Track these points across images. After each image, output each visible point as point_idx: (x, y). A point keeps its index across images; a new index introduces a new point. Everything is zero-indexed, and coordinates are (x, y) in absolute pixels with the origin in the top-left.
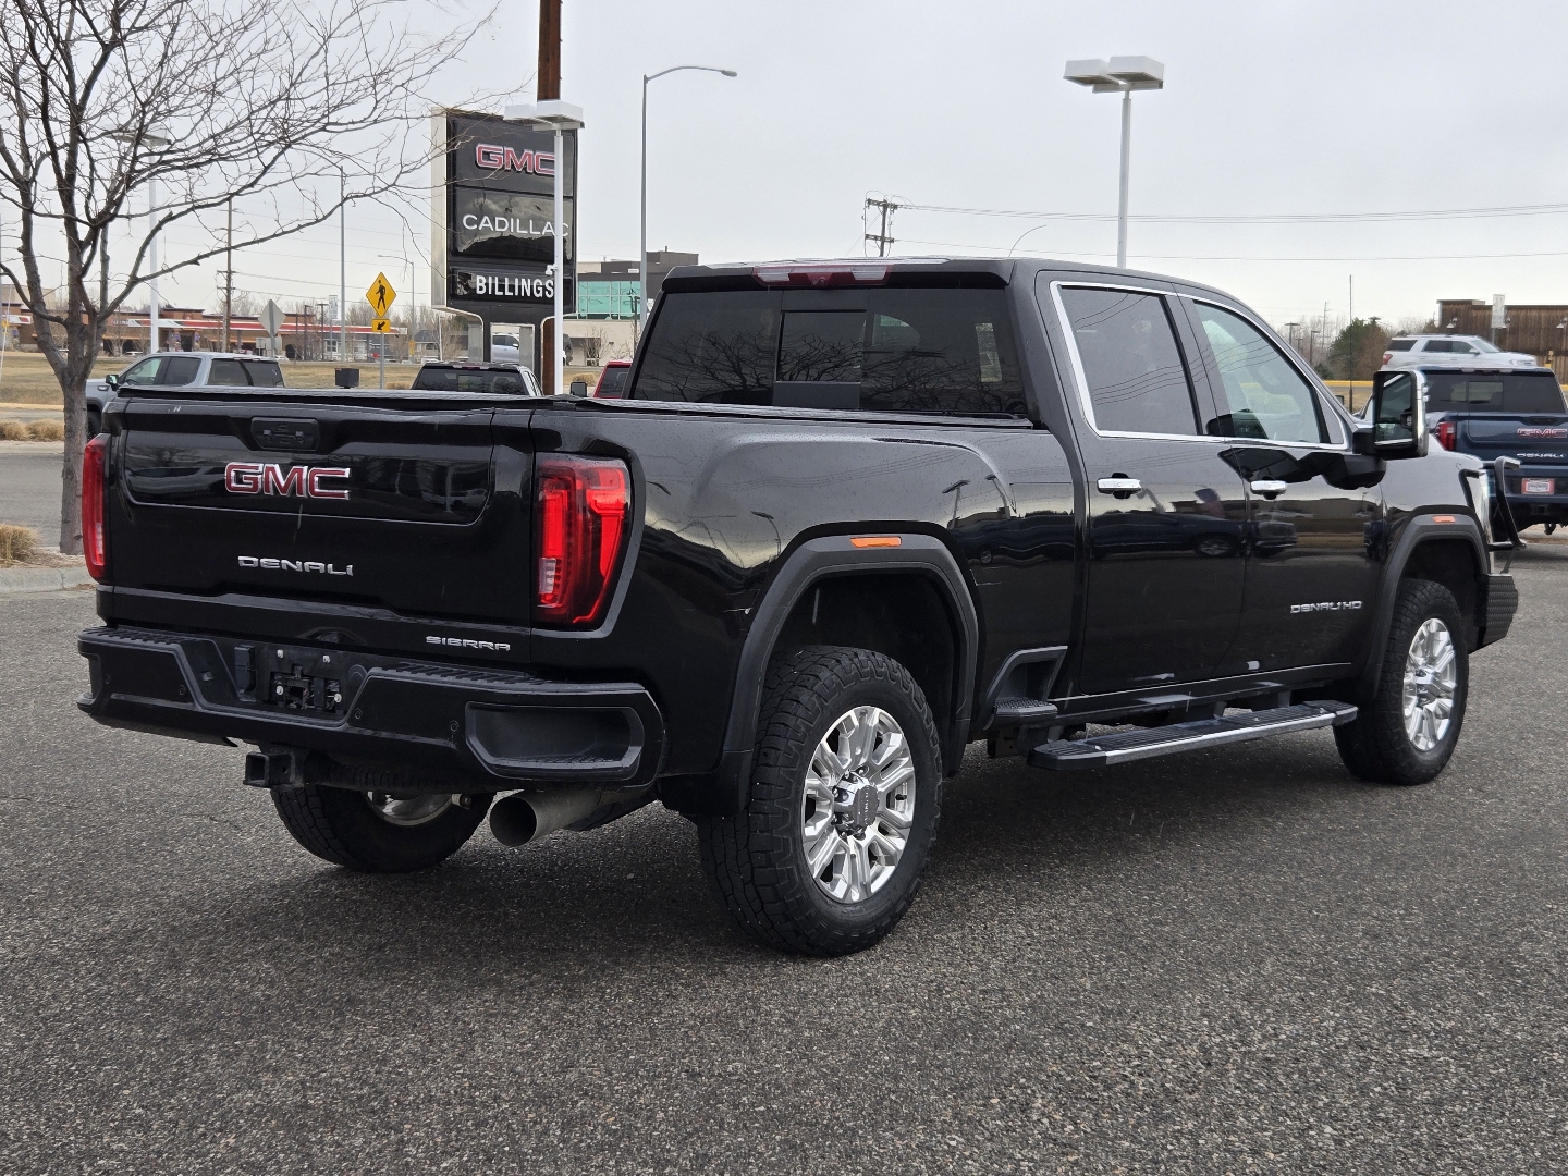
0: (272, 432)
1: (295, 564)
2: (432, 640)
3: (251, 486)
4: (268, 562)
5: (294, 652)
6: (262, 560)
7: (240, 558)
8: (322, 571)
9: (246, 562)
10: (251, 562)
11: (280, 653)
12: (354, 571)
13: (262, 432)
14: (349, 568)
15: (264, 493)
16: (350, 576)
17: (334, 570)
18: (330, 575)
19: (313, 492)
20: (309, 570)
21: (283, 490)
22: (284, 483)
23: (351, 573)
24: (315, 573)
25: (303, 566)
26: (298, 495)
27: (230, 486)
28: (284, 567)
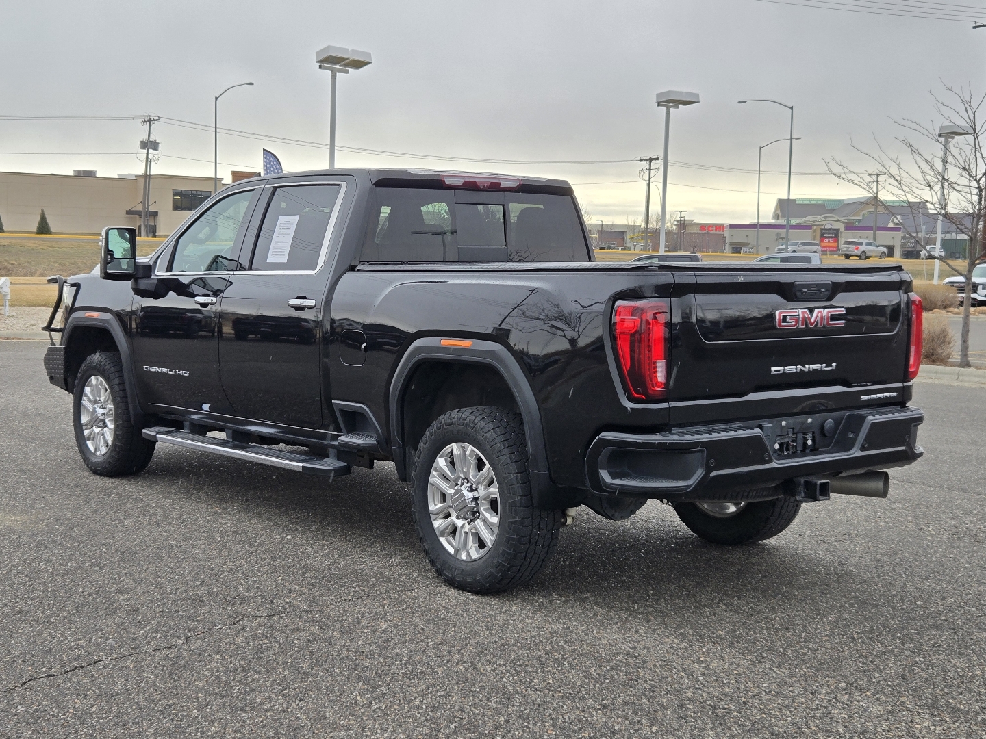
0: (808, 290)
1: (805, 367)
2: (864, 397)
3: (793, 323)
4: (790, 369)
5: (792, 420)
6: (786, 368)
7: (773, 369)
8: (819, 369)
9: (776, 371)
10: (779, 370)
11: (784, 423)
12: (836, 366)
13: (801, 291)
14: (834, 364)
15: (800, 327)
16: (832, 369)
17: (826, 367)
18: (822, 370)
19: (828, 324)
20: (811, 370)
21: (812, 324)
22: (813, 320)
23: (834, 368)
24: (815, 371)
25: (809, 368)
26: (819, 326)
27: (780, 325)
28: (799, 370)
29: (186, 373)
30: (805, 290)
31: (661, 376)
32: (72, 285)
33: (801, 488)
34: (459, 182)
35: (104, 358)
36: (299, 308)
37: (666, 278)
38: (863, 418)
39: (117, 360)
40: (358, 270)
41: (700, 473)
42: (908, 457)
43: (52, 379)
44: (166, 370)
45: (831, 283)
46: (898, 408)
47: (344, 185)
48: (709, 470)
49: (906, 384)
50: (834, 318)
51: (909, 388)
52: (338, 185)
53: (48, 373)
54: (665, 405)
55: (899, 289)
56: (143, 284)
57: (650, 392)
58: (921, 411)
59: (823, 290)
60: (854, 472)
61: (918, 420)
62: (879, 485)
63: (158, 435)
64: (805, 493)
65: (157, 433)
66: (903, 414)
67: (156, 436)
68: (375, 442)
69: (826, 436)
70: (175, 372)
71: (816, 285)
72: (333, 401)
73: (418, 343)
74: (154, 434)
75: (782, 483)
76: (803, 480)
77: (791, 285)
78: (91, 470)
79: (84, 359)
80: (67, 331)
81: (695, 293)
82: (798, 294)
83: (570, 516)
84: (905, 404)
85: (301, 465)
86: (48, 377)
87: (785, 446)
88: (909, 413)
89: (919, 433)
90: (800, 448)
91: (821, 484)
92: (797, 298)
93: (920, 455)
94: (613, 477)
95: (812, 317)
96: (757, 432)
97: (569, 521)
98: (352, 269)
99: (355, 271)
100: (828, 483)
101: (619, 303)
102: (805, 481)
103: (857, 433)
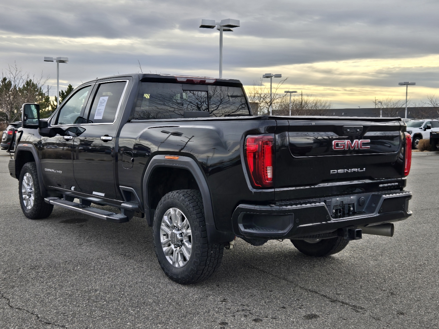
0: (350, 130)
1: (349, 170)
2: (381, 185)
3: (342, 147)
4: (340, 171)
5: (342, 197)
6: (338, 170)
7: (331, 171)
8: (357, 171)
9: (333, 172)
10: (335, 172)
11: (338, 199)
12: (366, 169)
13: (346, 130)
14: (364, 169)
15: (346, 149)
16: (363, 171)
17: (360, 170)
18: (358, 172)
19: (361, 147)
20: (352, 171)
21: (352, 147)
22: (353, 145)
23: (364, 170)
24: (354, 172)
25: (351, 170)
26: (356, 149)
27: (335, 148)
28: (345, 172)
29: (60, 172)
30: (349, 130)
31: (270, 175)
32: (19, 132)
33: (347, 233)
34: (185, 80)
35: (30, 164)
36: (105, 141)
37: (273, 123)
38: (380, 196)
39: (34, 166)
40: (132, 122)
41: (290, 226)
42: (404, 215)
43: (11, 174)
44: (53, 170)
45: (362, 126)
46: (399, 191)
47: (128, 81)
48: (296, 224)
49: (403, 178)
50: (364, 144)
51: (405, 181)
52: (125, 81)
53: (10, 172)
54: (272, 190)
55: (399, 130)
56: (44, 130)
57: (264, 183)
58: (411, 193)
59: (358, 130)
60: (375, 224)
61: (409, 197)
62: (389, 230)
63: (50, 201)
64: (349, 235)
65: (50, 200)
66: (401, 194)
67: (49, 201)
68: (137, 207)
69: (361, 206)
70: (57, 171)
71: (355, 127)
72: (120, 186)
73: (155, 157)
74: (48, 200)
75: (337, 230)
76: (347, 229)
77: (341, 127)
78: (26, 216)
79: (23, 165)
80: (16, 152)
81: (289, 131)
82: (345, 132)
83: (231, 244)
84: (402, 188)
85: (106, 217)
86: (10, 173)
87: (339, 211)
88: (404, 194)
89: (409, 204)
90: (346, 212)
91: (357, 231)
92: (344, 134)
93: (410, 215)
94: (245, 228)
95: (352, 144)
96: (323, 204)
97: (231, 247)
98: (129, 121)
99: (130, 122)
100: (361, 230)
101: (249, 137)
102: (349, 230)
103: (376, 204)
